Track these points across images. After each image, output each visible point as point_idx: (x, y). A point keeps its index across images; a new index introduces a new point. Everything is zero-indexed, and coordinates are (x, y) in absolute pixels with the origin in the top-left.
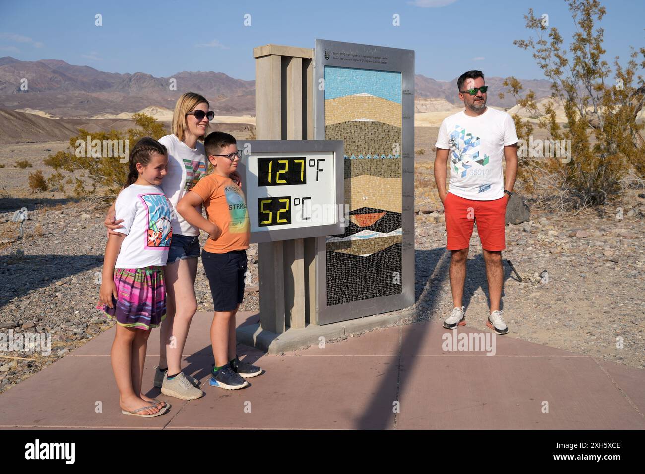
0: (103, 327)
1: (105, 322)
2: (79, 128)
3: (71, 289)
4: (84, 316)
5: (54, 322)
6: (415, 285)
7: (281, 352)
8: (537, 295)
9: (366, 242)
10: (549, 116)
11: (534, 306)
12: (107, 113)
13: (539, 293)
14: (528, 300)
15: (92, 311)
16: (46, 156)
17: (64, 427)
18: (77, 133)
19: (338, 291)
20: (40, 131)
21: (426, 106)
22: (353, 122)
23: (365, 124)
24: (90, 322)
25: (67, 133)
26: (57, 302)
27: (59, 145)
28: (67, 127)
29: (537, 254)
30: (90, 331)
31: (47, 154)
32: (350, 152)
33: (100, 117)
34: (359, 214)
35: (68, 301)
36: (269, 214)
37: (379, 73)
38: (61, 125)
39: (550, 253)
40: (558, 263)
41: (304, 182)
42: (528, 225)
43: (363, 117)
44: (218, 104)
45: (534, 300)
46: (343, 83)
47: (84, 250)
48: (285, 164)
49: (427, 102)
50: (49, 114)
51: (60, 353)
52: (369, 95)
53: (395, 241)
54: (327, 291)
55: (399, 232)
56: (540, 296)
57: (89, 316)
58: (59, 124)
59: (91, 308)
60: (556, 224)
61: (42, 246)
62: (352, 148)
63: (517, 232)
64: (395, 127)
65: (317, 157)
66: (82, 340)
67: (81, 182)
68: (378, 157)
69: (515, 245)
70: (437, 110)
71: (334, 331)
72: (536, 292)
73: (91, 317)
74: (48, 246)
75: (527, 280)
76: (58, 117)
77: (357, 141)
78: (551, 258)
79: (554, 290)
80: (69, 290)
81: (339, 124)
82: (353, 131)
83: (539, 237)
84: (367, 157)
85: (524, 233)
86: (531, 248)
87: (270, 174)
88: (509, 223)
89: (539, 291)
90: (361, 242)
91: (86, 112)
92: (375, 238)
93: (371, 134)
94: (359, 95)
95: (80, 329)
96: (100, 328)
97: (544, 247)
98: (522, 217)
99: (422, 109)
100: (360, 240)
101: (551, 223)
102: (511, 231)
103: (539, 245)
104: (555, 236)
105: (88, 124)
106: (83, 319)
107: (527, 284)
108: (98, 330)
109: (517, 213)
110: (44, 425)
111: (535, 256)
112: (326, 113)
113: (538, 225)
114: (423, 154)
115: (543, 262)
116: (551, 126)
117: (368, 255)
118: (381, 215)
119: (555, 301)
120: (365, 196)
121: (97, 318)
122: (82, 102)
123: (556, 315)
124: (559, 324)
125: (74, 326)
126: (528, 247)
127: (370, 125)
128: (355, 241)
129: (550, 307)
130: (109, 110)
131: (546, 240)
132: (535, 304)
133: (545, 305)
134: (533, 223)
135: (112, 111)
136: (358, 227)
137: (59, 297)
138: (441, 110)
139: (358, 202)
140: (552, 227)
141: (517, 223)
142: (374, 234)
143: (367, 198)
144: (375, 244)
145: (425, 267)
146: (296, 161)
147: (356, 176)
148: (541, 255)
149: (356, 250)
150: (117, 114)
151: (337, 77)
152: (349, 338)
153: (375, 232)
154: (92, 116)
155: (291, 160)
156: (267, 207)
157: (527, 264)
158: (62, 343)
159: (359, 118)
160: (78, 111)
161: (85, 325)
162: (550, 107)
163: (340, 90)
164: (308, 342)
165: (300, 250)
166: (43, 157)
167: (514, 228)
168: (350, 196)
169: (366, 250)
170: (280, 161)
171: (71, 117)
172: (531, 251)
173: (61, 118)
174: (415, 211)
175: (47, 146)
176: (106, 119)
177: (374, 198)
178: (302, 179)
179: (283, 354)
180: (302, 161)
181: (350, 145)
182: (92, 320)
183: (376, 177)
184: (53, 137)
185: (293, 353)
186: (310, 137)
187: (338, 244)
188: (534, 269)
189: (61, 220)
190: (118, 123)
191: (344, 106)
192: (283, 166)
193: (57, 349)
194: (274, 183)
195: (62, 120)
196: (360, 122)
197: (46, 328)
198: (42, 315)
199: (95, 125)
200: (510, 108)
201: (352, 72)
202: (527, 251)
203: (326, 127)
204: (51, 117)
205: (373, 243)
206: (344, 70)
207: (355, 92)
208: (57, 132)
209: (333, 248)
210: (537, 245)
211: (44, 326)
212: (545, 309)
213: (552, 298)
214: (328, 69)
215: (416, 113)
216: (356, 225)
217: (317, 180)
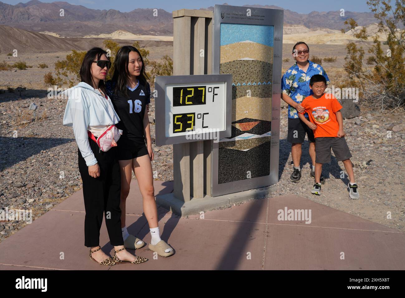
0: (76, 188)
1: (77, 185)
2: (76, 44)
3: (59, 159)
4: (65, 180)
5: (46, 183)
6: (279, 166)
7: (186, 216)
8: (364, 178)
9: (246, 141)
10: (376, 44)
11: (362, 186)
12: (93, 34)
13: (366, 177)
14: (358, 181)
15: (70, 176)
16: (56, 61)
17: (42, 268)
18: (75, 46)
19: (226, 174)
20: (54, 45)
21: (291, 30)
22: (239, 60)
23: (247, 61)
24: (68, 185)
25: (69, 46)
26: (49, 169)
27: (64, 54)
28: (69, 43)
29: (365, 144)
30: (68, 191)
31: (57, 59)
32: (237, 81)
33: (88, 37)
34: (242, 122)
35: (56, 168)
36: (180, 124)
37: (258, 26)
38: (65, 42)
39: (374, 143)
40: (380, 152)
41: (205, 103)
42: (358, 120)
43: (246, 57)
44: (159, 29)
45: (362, 182)
46: (233, 34)
47: (70, 130)
48: (191, 91)
49: (292, 27)
50: (59, 35)
51: (47, 207)
52: (251, 42)
53: (266, 140)
54: (219, 174)
55: (268, 134)
56: (367, 179)
57: (68, 180)
58: (64, 41)
59: (70, 174)
60: (378, 119)
61: (46, 126)
62: (238, 78)
63: (350, 125)
64: (268, 63)
65: (213, 86)
66: (62, 198)
67: (73, 83)
68: (256, 84)
69: (349, 135)
70: (298, 32)
71: (222, 201)
72: (364, 175)
73: (69, 181)
74: (49, 127)
75: (357, 166)
76: (63, 37)
77: (242, 73)
78: (375, 147)
79: (376, 175)
80: (57, 160)
81: (230, 62)
82: (239, 67)
83: (366, 131)
84: (248, 84)
85: (355, 126)
86: (360, 139)
87: (181, 98)
88: (345, 118)
89: (366, 175)
90: (242, 141)
91: (80, 34)
92: (252, 139)
93: (252, 68)
94: (244, 42)
95: (61, 190)
96: (74, 189)
97: (370, 137)
98: (354, 113)
99: (289, 32)
100: (242, 140)
101: (374, 118)
102: (346, 124)
103: (366, 136)
104: (377, 129)
105: (81, 41)
106: (64, 182)
107: (357, 169)
108: (72, 190)
109: (351, 111)
110: (30, 265)
111: (363, 146)
112: (221, 55)
113: (365, 120)
114: (288, 61)
115: (369, 151)
116: (377, 52)
117: (247, 150)
118: (257, 123)
119: (377, 183)
120: (246, 111)
121: (72, 182)
122: (78, 27)
123: (378, 195)
124: (380, 202)
125: (58, 187)
126: (358, 138)
127: (251, 62)
128: (238, 141)
129: (374, 188)
130: (94, 32)
131: (371, 133)
132: (363, 185)
133: (370, 187)
134: (362, 118)
135: (95, 33)
136: (241, 131)
137: (51, 166)
138: (301, 33)
139: (241, 115)
140: (375, 121)
141: (350, 118)
142: (252, 136)
143: (247, 112)
144: (252, 142)
145: (287, 151)
146: (199, 89)
147: (240, 97)
148: (368, 144)
149: (239, 147)
150: (98, 35)
151: (228, 30)
152: (232, 206)
153: (252, 135)
154: (84, 36)
155: (196, 88)
156: (178, 120)
157: (358, 152)
158: (49, 200)
159: (243, 57)
160: (76, 33)
161: (65, 187)
162: (377, 39)
163: (231, 39)
164: (205, 209)
165: (201, 147)
166: (54, 61)
167: (349, 121)
168: (235, 111)
169: (246, 147)
170: (188, 89)
171: (72, 37)
172: (360, 140)
173: (66, 37)
174: (281, 106)
175: (57, 54)
176: (91, 38)
177: (252, 112)
178: (203, 101)
179: (188, 217)
180: (203, 89)
181: (237, 76)
182: (69, 183)
183: (254, 97)
184: (60, 49)
185: (195, 216)
186: (209, 73)
187: (227, 143)
188: (362, 157)
189: (60, 107)
190: (99, 41)
191: (233, 50)
192: (190, 92)
193: (46, 204)
194: (184, 104)
195: (66, 38)
196: (244, 60)
197: (41, 188)
198: (39, 178)
199: (85, 42)
200: (347, 31)
201: (239, 27)
202: (358, 141)
203: (221, 65)
204: (59, 36)
205: (251, 142)
206: (234, 25)
207: (241, 40)
208: (63, 46)
209: (224, 146)
210: (364, 136)
211: (39, 186)
212: (370, 190)
213: (375, 182)
214: (223, 25)
215: (284, 34)
216: (239, 130)
217: (213, 101)
